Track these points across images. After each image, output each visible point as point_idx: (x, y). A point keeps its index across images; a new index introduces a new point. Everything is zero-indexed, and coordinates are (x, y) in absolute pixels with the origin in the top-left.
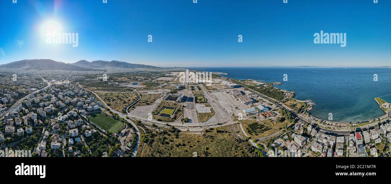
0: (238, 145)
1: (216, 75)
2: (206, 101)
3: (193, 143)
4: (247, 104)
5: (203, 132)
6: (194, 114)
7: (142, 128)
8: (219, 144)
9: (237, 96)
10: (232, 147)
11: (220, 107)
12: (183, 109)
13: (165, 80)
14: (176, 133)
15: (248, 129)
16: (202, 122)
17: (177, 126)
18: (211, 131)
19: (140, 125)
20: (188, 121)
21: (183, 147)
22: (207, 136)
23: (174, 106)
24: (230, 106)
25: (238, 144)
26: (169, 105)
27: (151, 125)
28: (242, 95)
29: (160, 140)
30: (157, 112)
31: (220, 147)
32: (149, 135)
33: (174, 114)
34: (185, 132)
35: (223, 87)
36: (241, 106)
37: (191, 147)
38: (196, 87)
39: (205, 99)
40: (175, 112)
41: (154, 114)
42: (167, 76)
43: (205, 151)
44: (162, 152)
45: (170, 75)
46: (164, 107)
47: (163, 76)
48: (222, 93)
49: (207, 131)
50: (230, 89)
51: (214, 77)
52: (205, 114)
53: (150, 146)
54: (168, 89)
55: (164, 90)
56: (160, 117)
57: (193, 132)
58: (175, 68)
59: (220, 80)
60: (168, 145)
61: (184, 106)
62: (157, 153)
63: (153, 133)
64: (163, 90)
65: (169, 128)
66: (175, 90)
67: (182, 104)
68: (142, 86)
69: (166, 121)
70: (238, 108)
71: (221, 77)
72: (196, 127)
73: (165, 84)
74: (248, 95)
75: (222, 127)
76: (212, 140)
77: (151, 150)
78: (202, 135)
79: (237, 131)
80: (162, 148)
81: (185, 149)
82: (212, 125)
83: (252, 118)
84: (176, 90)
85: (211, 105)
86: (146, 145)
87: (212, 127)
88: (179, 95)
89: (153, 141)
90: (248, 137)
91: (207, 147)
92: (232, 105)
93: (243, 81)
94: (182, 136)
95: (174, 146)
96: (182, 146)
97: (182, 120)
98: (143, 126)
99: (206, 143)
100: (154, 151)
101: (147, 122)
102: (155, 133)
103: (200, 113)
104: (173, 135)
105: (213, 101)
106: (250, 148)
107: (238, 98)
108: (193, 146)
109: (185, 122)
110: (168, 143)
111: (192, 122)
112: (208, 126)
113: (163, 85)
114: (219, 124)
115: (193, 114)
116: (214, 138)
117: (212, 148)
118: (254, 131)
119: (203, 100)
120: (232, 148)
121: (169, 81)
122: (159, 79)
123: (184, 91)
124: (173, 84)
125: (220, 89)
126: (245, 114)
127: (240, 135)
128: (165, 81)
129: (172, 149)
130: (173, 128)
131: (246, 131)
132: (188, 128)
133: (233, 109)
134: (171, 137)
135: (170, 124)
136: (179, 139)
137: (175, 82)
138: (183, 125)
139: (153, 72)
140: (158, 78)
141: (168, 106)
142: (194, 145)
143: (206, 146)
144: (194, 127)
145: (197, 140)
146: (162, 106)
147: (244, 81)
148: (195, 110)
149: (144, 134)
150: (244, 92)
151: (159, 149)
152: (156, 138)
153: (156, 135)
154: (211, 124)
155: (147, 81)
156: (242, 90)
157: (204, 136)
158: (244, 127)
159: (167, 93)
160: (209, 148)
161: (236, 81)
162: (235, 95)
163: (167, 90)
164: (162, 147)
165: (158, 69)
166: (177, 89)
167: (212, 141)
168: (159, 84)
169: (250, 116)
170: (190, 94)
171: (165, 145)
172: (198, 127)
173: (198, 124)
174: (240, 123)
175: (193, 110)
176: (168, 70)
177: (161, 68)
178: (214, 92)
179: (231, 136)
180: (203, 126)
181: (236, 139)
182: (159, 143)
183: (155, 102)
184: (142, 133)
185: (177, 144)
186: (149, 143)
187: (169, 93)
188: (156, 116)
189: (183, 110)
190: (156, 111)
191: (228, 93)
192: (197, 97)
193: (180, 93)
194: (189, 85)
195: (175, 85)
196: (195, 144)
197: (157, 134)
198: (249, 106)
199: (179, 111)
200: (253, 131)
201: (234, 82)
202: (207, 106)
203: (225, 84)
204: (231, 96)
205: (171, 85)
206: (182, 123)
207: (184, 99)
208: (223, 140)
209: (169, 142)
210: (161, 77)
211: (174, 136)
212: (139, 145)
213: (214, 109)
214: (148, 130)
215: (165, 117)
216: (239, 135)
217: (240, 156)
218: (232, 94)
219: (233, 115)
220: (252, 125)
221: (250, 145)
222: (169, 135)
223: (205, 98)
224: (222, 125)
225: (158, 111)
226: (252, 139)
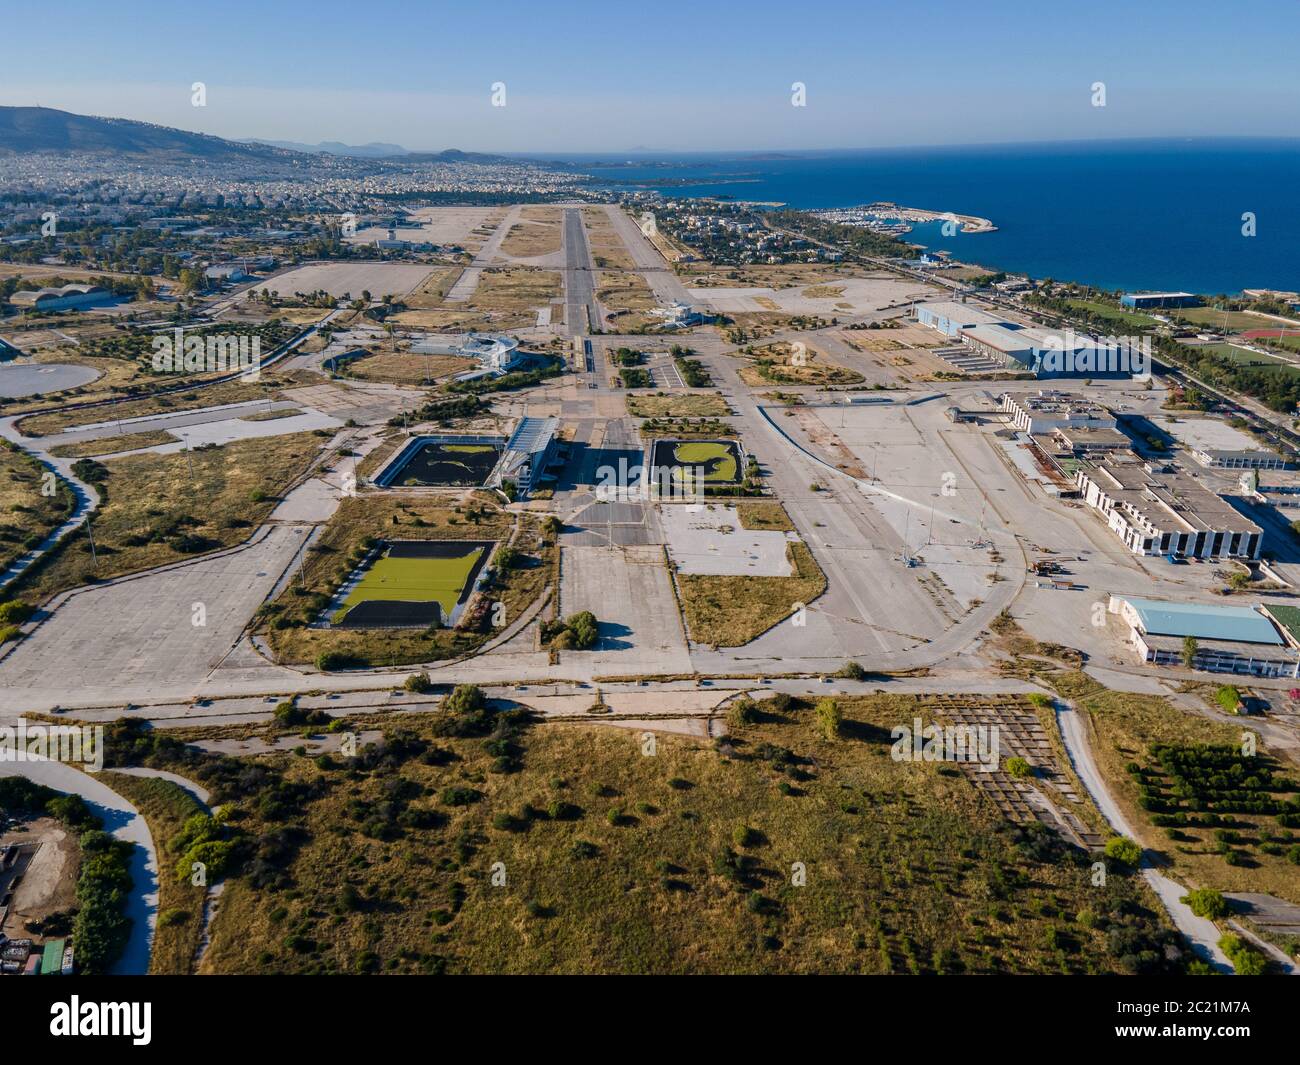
0: (1023, 870)
1: (869, 242)
2: (755, 481)
3: (643, 793)
4: (1178, 549)
5: (722, 717)
6: (648, 582)
7: (166, 776)
8: (855, 819)
9: (1069, 464)
10: (965, 868)
11: (879, 536)
12: (548, 544)
13: (357, 296)
14: (496, 733)
15: (1144, 781)
16: (717, 647)
17: (505, 685)
18: (790, 715)
19: (135, 760)
20: (598, 635)
21: (563, 826)
22: (750, 750)
23: (470, 531)
24: (981, 545)
25: (1029, 866)
26: (420, 524)
27: (261, 720)
28: (1129, 456)
29: (363, 810)
30: (310, 602)
31: (856, 839)
32: (256, 804)
33: (475, 595)
34: (573, 719)
35: (931, 362)
36: (1101, 561)
37: (623, 820)
38: (660, 362)
39: (745, 462)
40: (482, 577)
41: (283, 625)
42: (370, 254)
43: (735, 855)
44: (391, 894)
45: (403, 235)
46: (375, 549)
47: (323, 255)
48: (907, 418)
49: (753, 715)
50: (997, 389)
51: (845, 258)
52: (741, 586)
53: (274, 890)
54: (401, 382)
55: (354, 398)
56: (346, 635)
57: (643, 717)
58: (450, 157)
59: (902, 291)
60: (434, 835)
61: (555, 521)
62: (343, 920)
63: (290, 776)
64: (347, 389)
65: (434, 709)
66: (468, 386)
67: (540, 508)
68: (88, 374)
69: (400, 660)
70: (1056, 569)
71: (919, 253)
72: (662, 679)
73: (363, 334)
74: (1205, 460)
75: (883, 705)
76: (794, 784)
77: (284, 914)
78: (709, 743)
79: (1030, 761)
80: (382, 867)
81: (578, 837)
82: (795, 676)
83: (1214, 703)
84: (483, 390)
85: (797, 512)
86: (227, 899)
87: (797, 689)
88: (509, 429)
89: (302, 837)
90: (1142, 843)
91: (755, 826)
92: (1004, 539)
93: (1170, 303)
94: (555, 752)
95: (492, 832)
96: (554, 824)
97: (547, 634)
98: (176, 750)
99: (741, 798)
100: (312, 914)
101: (216, 708)
102: (314, 771)
103: (696, 579)
104: (477, 758)
105: (809, 482)
106: (1144, 938)
107: (1077, 482)
108: (638, 815)
109: (575, 643)
110: (436, 821)
111: (628, 646)
112: (767, 679)
113: (336, 350)
114: (861, 675)
115: (636, 581)
116: (810, 770)
117: (789, 836)
118: (1215, 823)
119: (725, 471)
120: (961, 878)
121: (402, 307)
122: (284, 284)
123: (553, 393)
124: (445, 330)
125: (889, 375)
126: (1134, 635)
127: (1059, 800)
128: (359, 307)
129: (468, 853)
130: (476, 698)
131: (1119, 791)
132: (601, 694)
133: (1004, 570)
134: (456, 775)
135: (439, 674)
136: (528, 775)
137: (460, 307)
138: (558, 672)
139: (200, 206)
140: (273, 268)
141: (414, 536)
142: (652, 811)
143: (740, 820)
144: (645, 681)
145: (670, 776)
146: (352, 545)
147: (1180, 313)
148: (656, 554)
149: (199, 819)
150: (1162, 424)
151: (362, 883)
152: (320, 813)
153: (322, 788)
154: (789, 665)
155: (141, 306)
156: (1136, 407)
157: (726, 747)
158: (1109, 746)
159: (396, 424)
160: (772, 838)
161: (1076, 304)
162: (1050, 449)
163: (391, 389)
164: (387, 859)
165: (251, 168)
166: (492, 376)
167: (794, 792)
168: (297, 333)
169: (1197, 675)
170: (614, 424)
171: (412, 840)
172: (677, 678)
173: (680, 661)
174: (1060, 701)
175: (642, 551)
176: (370, 185)
177: (283, 160)
178: (835, 404)
179: (964, 783)
180: (723, 672)
181: (1015, 818)
182: (360, 840)
183: (277, 514)
184: (174, 819)
185: (514, 810)
186: (258, 864)
187: (414, 417)
188: (305, 634)
189: (554, 551)
190: (301, 593)
191: (966, 417)
192: (673, 445)
193: (517, 412)
194: (595, 340)
195: (461, 342)
196: (656, 804)
197: (329, 775)
198: (1201, 573)
199: (517, 561)
200: (1200, 816)
201: (1054, 314)
202: (763, 523)
203: (949, 332)
204: (1001, 452)
205: (423, 344)
206: (546, 655)
207: (562, 462)
208: (889, 798)
209: (442, 809)
210: (299, 260)
211: (486, 762)
212: (153, 921)
213: (821, 551)
214: (238, 765)
215: (390, 629)
216: (1039, 799)
217: (1033, 962)
218: (1012, 436)
219: (1005, 622)
220: (1203, 763)
221: (1154, 916)
222: (442, 759)
223: (743, 453)
224: (890, 689)
225: (324, 588)
226: (1180, 880)
